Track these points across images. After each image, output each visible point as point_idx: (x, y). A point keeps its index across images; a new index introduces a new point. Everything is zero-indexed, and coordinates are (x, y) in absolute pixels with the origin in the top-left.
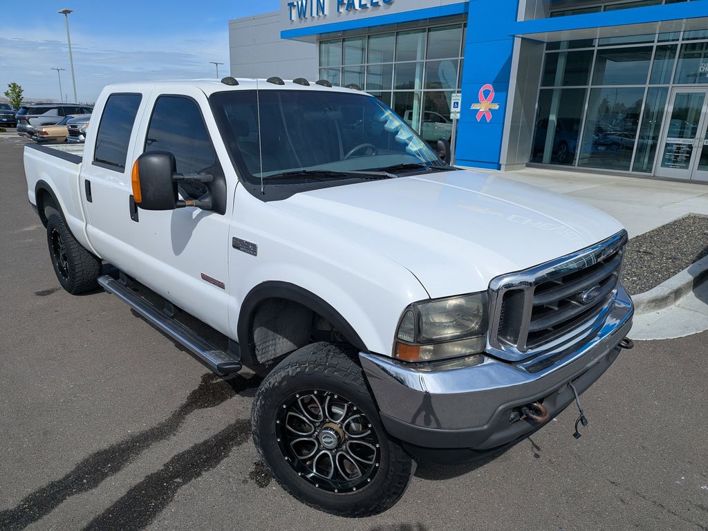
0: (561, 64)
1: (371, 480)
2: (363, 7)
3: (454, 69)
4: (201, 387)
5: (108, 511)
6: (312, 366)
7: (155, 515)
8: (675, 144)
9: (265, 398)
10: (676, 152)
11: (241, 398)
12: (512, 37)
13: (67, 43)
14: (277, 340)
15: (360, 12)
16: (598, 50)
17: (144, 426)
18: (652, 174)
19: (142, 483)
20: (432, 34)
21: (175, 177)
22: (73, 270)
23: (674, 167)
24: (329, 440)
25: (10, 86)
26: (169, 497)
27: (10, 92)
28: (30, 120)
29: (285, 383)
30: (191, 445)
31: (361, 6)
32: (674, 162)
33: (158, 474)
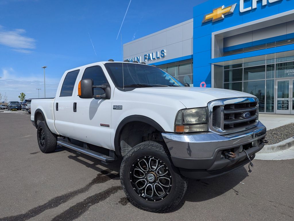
0: (231, 74)
1: (169, 193)
2: (154, 59)
3: (189, 78)
4: (97, 178)
5: (62, 214)
6: (143, 146)
7: (81, 214)
8: (281, 101)
9: (126, 162)
10: (282, 104)
11: (113, 180)
12: (210, 65)
13: (44, 81)
14: (129, 148)
15: (153, 61)
16: (244, 68)
17: (75, 189)
18: (274, 113)
19: (76, 205)
20: (180, 67)
21: (93, 86)
22: (46, 142)
23: (283, 109)
24: (151, 178)
25: (21, 94)
26: (86, 209)
27: (21, 96)
28: (27, 105)
29: (133, 154)
30: (94, 194)
31: (153, 59)
32: (282, 108)
33: (82, 202)
